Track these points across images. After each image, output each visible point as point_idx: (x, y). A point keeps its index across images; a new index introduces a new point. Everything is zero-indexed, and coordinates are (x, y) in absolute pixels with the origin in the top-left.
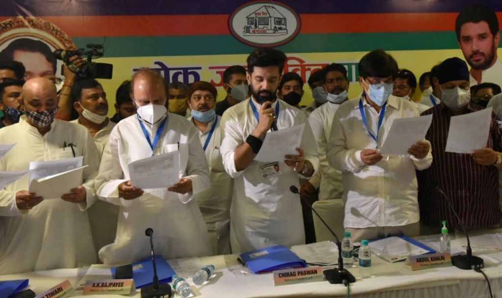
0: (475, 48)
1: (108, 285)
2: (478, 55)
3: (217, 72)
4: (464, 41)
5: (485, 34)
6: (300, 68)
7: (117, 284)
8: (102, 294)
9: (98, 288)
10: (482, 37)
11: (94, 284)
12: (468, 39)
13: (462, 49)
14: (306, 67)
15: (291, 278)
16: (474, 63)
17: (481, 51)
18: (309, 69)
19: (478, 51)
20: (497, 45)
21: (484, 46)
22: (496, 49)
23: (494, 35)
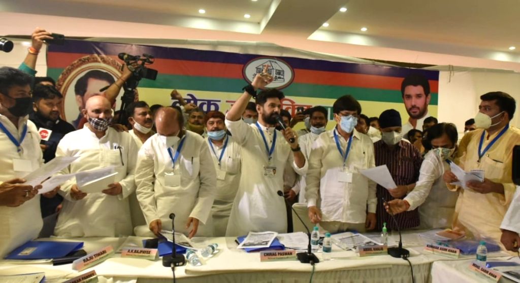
0: (413, 104)
1: (139, 252)
2: (415, 108)
4: (407, 97)
5: (420, 94)
6: (291, 107)
7: (146, 252)
8: (135, 258)
9: (131, 254)
10: (418, 96)
11: (129, 250)
12: (409, 97)
13: (405, 103)
15: (273, 257)
16: (412, 114)
17: (417, 106)
19: (415, 105)
20: (428, 103)
21: (419, 103)
22: (427, 105)
23: (427, 95)
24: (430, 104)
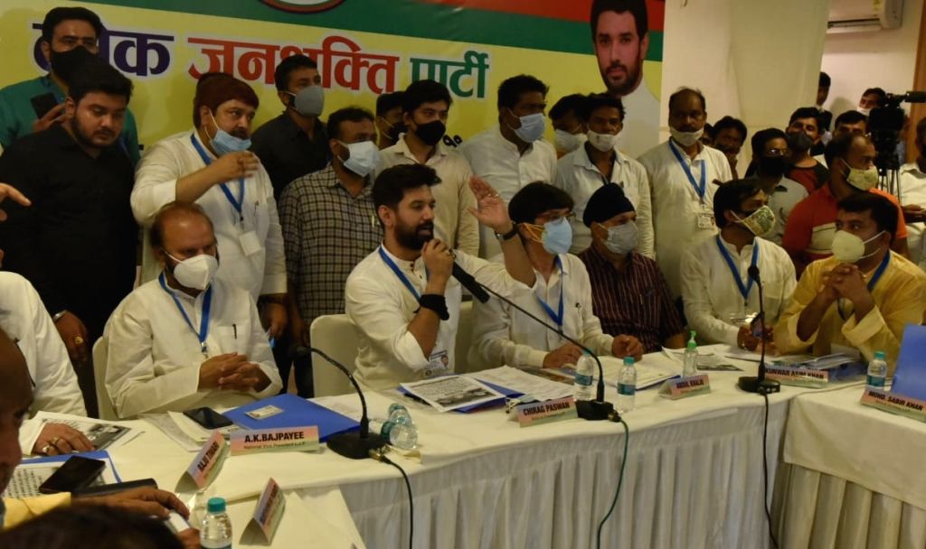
0: (615, 57)
1: (274, 436)
2: (618, 68)
3: (204, 51)
4: (601, 41)
5: (628, 34)
6: (350, 59)
7: (291, 435)
8: (268, 451)
9: (256, 444)
10: (625, 38)
11: (247, 437)
12: (606, 39)
13: (597, 55)
14: (362, 60)
16: (612, 81)
17: (623, 62)
18: (366, 64)
19: (618, 61)
20: (643, 55)
21: (625, 54)
22: (642, 61)
23: (641, 37)
24: (648, 58)
